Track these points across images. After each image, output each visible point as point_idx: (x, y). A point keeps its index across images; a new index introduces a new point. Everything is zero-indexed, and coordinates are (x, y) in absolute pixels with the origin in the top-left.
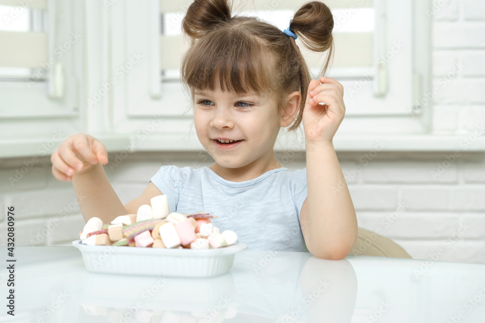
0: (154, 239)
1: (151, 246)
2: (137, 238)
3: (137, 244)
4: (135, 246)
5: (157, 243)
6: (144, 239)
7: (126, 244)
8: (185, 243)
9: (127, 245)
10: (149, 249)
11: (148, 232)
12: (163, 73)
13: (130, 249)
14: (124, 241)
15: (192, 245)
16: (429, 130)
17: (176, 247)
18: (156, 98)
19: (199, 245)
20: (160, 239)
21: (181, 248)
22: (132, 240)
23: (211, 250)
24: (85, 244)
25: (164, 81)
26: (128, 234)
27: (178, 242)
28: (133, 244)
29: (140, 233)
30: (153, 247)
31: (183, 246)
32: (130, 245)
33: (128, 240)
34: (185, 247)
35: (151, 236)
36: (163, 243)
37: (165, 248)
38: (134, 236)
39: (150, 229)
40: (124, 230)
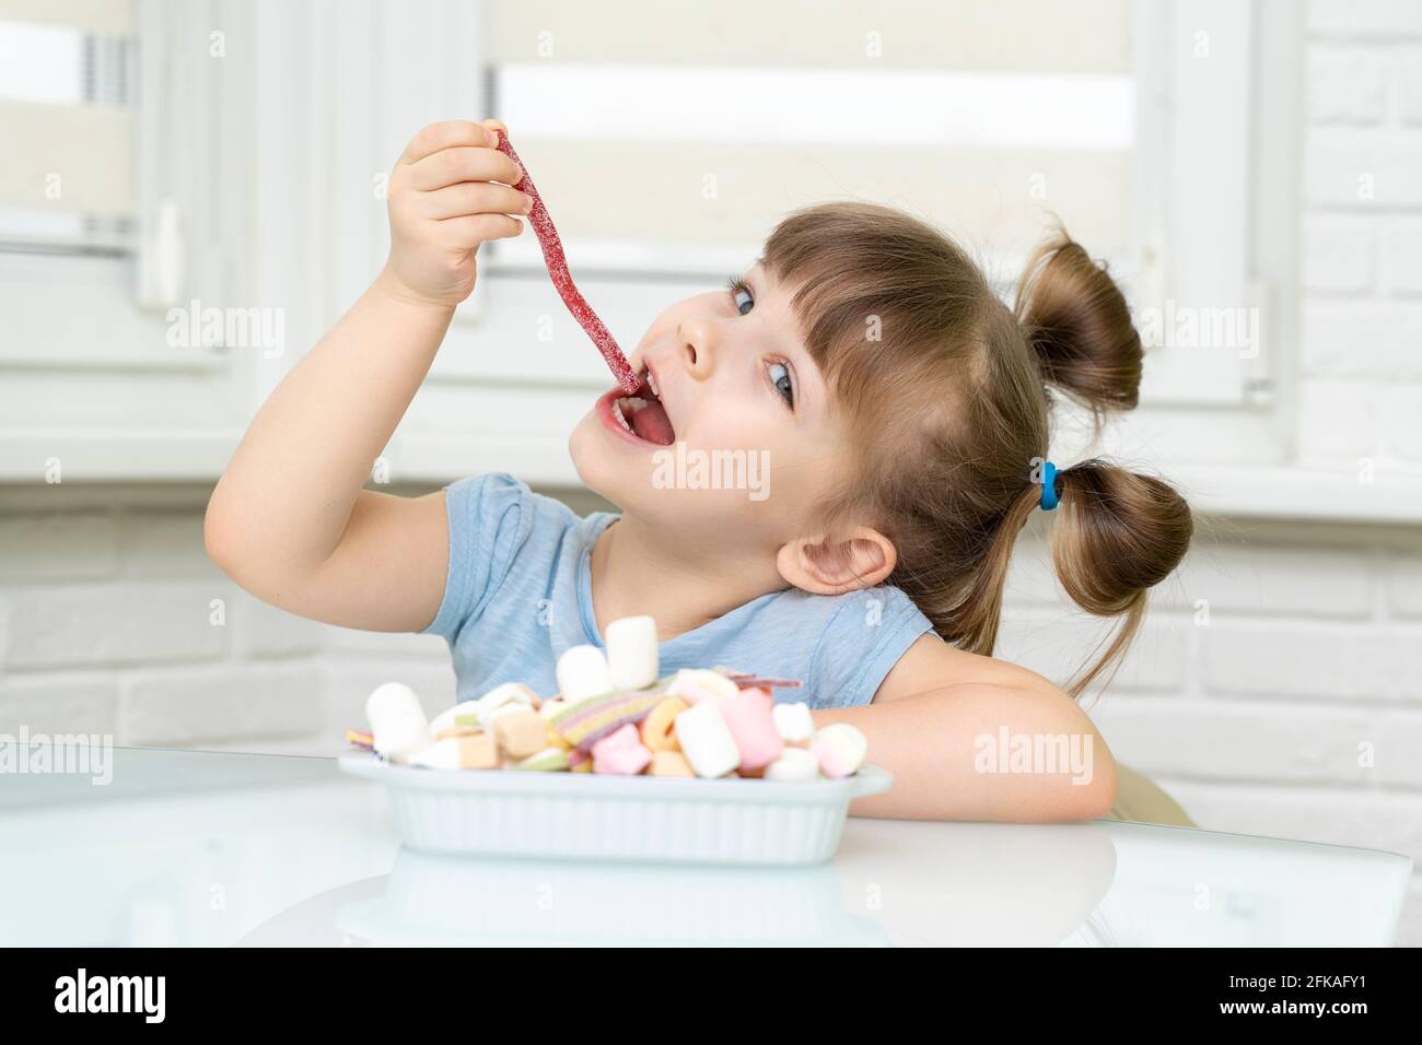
0: (652, 751)
1: (645, 771)
2: (601, 750)
3: (598, 764)
4: (591, 771)
5: (665, 762)
6: (620, 752)
7: (563, 764)
8: (754, 760)
9: (567, 770)
10: (644, 781)
11: (630, 730)
13: (578, 780)
14: (554, 755)
15: (777, 770)
16: (1289, 455)
17: (724, 776)
19: (791, 768)
20: (678, 748)
21: (735, 775)
22: (584, 755)
23: (825, 783)
24: (420, 767)
25: (492, 273)
26: (577, 735)
27: (733, 761)
28: (584, 766)
29: (611, 731)
30: (652, 775)
31: (743, 773)
32: (576, 768)
33: (571, 755)
34: (749, 773)
35: (641, 740)
36: (687, 763)
37: (697, 776)
38: (592, 742)
39: (636, 719)
40: (560, 723)
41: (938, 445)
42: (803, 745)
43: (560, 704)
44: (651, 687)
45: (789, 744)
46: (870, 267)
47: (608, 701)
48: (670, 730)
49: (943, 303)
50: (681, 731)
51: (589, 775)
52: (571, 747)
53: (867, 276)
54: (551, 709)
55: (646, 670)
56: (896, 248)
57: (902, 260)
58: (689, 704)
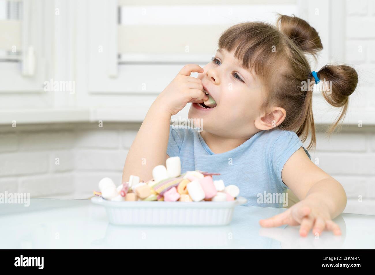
0: (180, 194)
1: (178, 200)
2: (166, 195)
3: (165, 199)
4: (163, 201)
5: (185, 198)
6: (172, 195)
7: (155, 199)
8: (209, 196)
9: (157, 200)
10: (178, 203)
11: (174, 189)
12: (119, 56)
13: (160, 203)
14: (153, 196)
15: (216, 199)
17: (201, 201)
18: (113, 77)
19: (219, 198)
20: (187, 193)
21: (203, 201)
22: (161, 196)
25: (120, 63)
26: (159, 191)
27: (203, 197)
28: (161, 199)
29: (169, 189)
30: (180, 201)
31: (206, 200)
32: (159, 200)
33: (158, 196)
34: (207, 200)
35: (177, 191)
36: (190, 197)
37: (193, 201)
38: (163, 192)
39: (176, 186)
40: (154, 187)
41: (287, 77)
42: (223, 191)
43: (154, 182)
44: (179, 176)
45: (219, 191)
46: (251, 38)
47: (168, 181)
48: (185, 188)
49: (273, 39)
50: (188, 188)
51: (162, 202)
52: (157, 194)
53: (251, 40)
54: (151, 184)
55: (177, 172)
56: (255, 30)
57: (258, 32)
58: (190, 181)
